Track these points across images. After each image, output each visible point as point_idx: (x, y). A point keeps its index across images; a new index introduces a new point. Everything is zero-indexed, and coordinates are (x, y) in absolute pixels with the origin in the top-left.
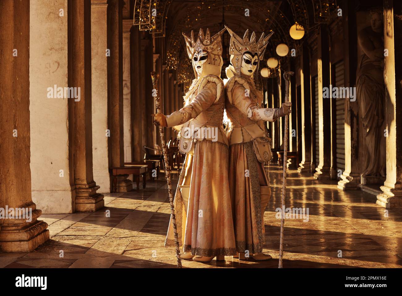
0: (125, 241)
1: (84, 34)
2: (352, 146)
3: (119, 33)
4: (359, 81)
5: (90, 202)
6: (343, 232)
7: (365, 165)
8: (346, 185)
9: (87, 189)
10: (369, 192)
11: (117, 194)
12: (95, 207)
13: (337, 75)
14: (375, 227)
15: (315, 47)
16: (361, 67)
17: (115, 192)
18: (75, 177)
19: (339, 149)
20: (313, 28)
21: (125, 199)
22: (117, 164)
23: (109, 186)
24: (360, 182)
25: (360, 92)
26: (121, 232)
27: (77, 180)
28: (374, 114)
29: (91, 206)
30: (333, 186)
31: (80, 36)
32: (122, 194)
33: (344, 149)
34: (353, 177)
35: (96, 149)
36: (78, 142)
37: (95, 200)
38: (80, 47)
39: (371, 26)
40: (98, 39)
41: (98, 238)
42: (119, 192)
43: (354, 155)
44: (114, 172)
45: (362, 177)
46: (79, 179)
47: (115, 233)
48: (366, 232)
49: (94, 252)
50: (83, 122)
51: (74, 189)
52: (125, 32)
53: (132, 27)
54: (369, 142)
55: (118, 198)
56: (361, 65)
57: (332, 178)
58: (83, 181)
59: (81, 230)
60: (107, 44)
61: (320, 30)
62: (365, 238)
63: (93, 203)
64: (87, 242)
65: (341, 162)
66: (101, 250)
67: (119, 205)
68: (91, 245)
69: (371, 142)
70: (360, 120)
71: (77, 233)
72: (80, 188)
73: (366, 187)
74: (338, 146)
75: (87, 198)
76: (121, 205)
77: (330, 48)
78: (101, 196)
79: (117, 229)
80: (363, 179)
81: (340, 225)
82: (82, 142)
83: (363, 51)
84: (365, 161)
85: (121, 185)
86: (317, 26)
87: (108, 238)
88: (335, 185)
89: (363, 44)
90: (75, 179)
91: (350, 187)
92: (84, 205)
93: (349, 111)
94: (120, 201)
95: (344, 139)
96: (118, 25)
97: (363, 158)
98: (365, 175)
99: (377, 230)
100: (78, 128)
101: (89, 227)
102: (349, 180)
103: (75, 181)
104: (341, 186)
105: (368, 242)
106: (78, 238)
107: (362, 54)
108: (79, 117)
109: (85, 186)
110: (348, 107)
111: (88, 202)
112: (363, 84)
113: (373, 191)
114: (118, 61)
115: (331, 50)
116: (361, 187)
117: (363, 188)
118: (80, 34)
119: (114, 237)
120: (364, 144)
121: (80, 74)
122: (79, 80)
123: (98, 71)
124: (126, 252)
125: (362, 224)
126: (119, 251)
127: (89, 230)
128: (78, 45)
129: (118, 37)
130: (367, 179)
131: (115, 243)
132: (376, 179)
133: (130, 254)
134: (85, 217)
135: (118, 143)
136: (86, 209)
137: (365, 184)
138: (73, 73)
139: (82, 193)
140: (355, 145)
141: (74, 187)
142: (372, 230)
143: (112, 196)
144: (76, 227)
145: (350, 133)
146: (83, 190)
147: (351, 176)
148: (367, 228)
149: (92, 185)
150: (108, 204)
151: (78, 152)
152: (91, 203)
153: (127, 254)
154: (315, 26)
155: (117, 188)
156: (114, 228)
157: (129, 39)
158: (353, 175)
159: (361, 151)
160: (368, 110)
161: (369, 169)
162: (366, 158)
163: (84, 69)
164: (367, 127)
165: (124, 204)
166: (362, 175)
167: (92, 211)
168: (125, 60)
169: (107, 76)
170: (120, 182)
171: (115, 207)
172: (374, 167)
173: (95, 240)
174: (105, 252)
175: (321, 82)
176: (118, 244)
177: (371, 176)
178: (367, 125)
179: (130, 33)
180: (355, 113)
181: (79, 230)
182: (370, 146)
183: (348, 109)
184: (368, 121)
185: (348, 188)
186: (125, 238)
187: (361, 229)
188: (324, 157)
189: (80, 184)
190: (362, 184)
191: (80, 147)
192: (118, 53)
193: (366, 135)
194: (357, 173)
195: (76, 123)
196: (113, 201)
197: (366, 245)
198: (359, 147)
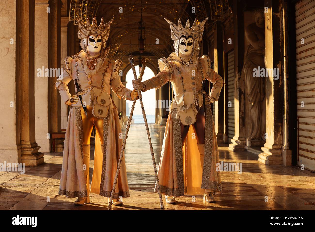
0: (58, 188)
1: (28, 26)
2: (240, 116)
3: (58, 27)
4: (246, 65)
5: (32, 158)
6: (230, 182)
7: (250, 131)
8: (236, 147)
9: (30, 148)
10: (253, 152)
11: (55, 153)
12: (37, 162)
13: (229, 61)
14: (256, 178)
15: (213, 40)
16: (247, 55)
17: (54, 152)
18: (20, 139)
19: (231, 119)
20: (211, 25)
21: (60, 157)
22: (56, 129)
23: (49, 147)
24: (246, 145)
25: (246, 74)
26: (55, 181)
27: (23, 141)
28: (257, 92)
29: (33, 162)
30: (225, 148)
31: (25, 28)
32: (59, 153)
33: (234, 119)
34: (241, 141)
35: (39, 118)
36: (23, 111)
37: (37, 157)
38: (25, 37)
39: (255, 23)
40: (41, 32)
41: (37, 186)
42: (57, 152)
43: (241, 123)
44: (53, 135)
45: (247, 141)
46: (24, 140)
47: (51, 182)
48: (249, 182)
49: (32, 196)
50: (27, 95)
51: (20, 149)
52: (63, 27)
53: (68, 23)
54: (253, 113)
55: (55, 157)
56: (247, 53)
57: (225, 142)
58: (27, 142)
59: (24, 180)
60: (48, 35)
61: (216, 27)
62: (247, 186)
63: (35, 160)
64: (27, 189)
65: (232, 130)
66: (38, 194)
67: (56, 162)
68: (30, 191)
69: (255, 113)
70: (247, 96)
71: (20, 182)
72: (25, 148)
73: (251, 149)
74: (230, 117)
75: (30, 156)
76: (57, 162)
77: (224, 40)
78: (42, 154)
79: (52, 179)
80: (248, 142)
81: (228, 177)
82: (26, 111)
83: (249, 42)
84: (250, 128)
85: (58, 146)
86: (214, 23)
87: (45, 186)
88: (227, 148)
89: (249, 37)
90: (21, 141)
91: (238, 149)
92: (28, 161)
93: (238, 89)
94: (57, 158)
95: (234, 111)
96: (57, 21)
97: (249, 126)
98: (250, 139)
99: (257, 181)
100: (23, 100)
101: (30, 178)
102: (237, 143)
103: (21, 142)
104: (231, 148)
105: (250, 189)
106: (20, 186)
107: (248, 44)
108: (25, 92)
109: (29, 146)
110: (237, 86)
111: (31, 159)
112: (248, 68)
113: (256, 152)
114: (56, 49)
115: (224, 42)
116: (247, 148)
117: (249, 149)
118: (25, 27)
119: (49, 185)
120: (249, 115)
121: (25, 58)
122: (25, 62)
123: (41, 56)
124: (57, 197)
125: (246, 176)
126: (52, 196)
127: (30, 180)
128: (24, 35)
129: (57, 30)
130: (251, 142)
131: (50, 190)
132: (258, 143)
133: (61, 198)
134: (28, 170)
135: (56, 114)
136: (29, 164)
137: (250, 146)
138: (20, 57)
139: (26, 151)
140: (242, 116)
141: (20, 147)
142: (253, 181)
143: (51, 155)
144: (20, 178)
145: (239, 106)
146: (27, 150)
147: (239, 140)
148: (249, 179)
149: (35, 145)
150: (47, 161)
151: (23, 119)
152: (33, 160)
153: (58, 198)
154: (212, 23)
155: (55, 148)
156: (50, 179)
157: (66, 32)
158: (241, 139)
159: (247, 120)
160: (252, 88)
161: (253, 134)
162: (251, 126)
163: (28, 54)
164: (252, 101)
165: (60, 160)
166: (247, 139)
167: (34, 166)
168: (63, 49)
169: (48, 60)
170: (58, 144)
171: (53, 163)
172: (257, 133)
173: (34, 188)
174: (41, 196)
175: (216, 66)
176: (52, 191)
177: (255, 140)
178: (251, 100)
179: (67, 28)
180: (243, 91)
181: (22, 180)
182: (254, 116)
183: (237, 87)
184: (252, 97)
185: (237, 150)
186: (58, 186)
187: (244, 179)
188: (219, 126)
189: (25, 145)
190: (248, 146)
191: (25, 116)
192: (57, 43)
193: (251, 108)
194: (244, 138)
195: (21, 97)
196: (51, 159)
197: (248, 191)
198: (245, 117)
